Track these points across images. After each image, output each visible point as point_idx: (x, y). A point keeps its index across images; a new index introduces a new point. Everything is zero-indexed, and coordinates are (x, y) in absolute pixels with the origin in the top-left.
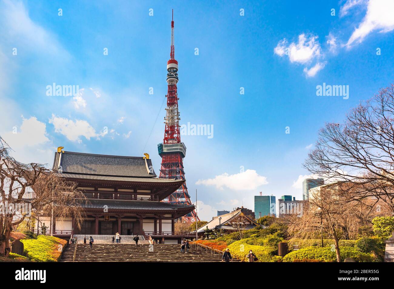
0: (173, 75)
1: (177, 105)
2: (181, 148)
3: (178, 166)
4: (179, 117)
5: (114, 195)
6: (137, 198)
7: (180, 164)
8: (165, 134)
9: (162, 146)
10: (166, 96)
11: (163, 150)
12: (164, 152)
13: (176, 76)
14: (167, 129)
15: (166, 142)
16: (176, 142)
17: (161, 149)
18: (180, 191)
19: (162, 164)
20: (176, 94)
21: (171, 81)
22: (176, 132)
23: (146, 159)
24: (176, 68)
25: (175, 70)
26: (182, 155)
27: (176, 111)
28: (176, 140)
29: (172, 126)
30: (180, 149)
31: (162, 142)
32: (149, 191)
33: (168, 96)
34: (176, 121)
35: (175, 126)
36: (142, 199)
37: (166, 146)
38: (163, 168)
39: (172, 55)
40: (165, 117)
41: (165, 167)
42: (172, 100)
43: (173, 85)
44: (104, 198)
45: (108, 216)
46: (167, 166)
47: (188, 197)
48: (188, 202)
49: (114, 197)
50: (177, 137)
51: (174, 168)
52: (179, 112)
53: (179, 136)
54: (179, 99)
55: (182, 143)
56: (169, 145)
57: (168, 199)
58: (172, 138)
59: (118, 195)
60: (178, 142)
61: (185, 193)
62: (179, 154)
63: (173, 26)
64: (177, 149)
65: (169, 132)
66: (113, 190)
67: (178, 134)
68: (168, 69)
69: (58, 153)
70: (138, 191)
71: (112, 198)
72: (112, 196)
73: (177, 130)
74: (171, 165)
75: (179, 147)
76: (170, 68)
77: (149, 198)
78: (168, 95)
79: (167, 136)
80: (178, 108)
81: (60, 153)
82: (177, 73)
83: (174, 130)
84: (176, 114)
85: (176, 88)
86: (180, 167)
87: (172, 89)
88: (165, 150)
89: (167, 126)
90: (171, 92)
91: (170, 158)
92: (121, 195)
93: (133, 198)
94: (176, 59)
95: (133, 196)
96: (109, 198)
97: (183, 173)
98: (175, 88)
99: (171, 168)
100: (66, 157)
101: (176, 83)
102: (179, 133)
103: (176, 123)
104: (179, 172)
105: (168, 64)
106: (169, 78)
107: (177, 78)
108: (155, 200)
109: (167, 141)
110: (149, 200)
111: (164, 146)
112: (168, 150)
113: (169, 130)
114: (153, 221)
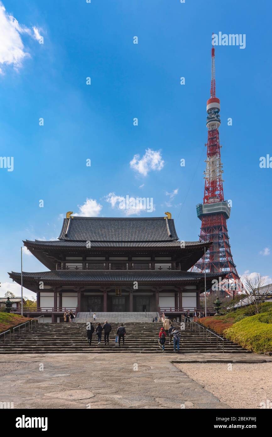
0: (214, 118)
1: (219, 154)
2: (224, 207)
3: (221, 230)
4: (222, 169)
5: (127, 265)
6: (155, 267)
7: (223, 227)
8: (205, 191)
9: (201, 207)
10: (206, 145)
11: (202, 212)
12: (204, 214)
13: (217, 118)
14: (207, 186)
15: (206, 201)
16: (218, 200)
17: (200, 210)
18: (224, 259)
19: (202, 229)
20: (218, 140)
21: (212, 125)
22: (219, 188)
23: (167, 219)
24: (217, 108)
25: (216, 110)
26: (225, 216)
27: (218, 162)
28: (218, 198)
29: (213, 182)
30: (223, 209)
31: (202, 202)
32: (169, 258)
33: (208, 145)
34: (218, 174)
35: (217, 181)
36: (160, 268)
37: (206, 207)
38: (203, 233)
39: (213, 92)
40: (204, 172)
41: (205, 231)
42: (213, 149)
43: (215, 130)
44: (116, 268)
45: (120, 290)
46: (208, 230)
47: (233, 266)
48: (233, 272)
49: (127, 267)
50: (220, 195)
51: (216, 232)
52: (221, 163)
53: (222, 193)
54: (221, 147)
55: (225, 202)
56: (209, 204)
57: (209, 270)
58: (214, 196)
59: (133, 265)
60: (221, 200)
61: (229, 261)
62: (221, 214)
63: (213, 54)
64: (220, 209)
65: (210, 189)
66: (126, 259)
67: (220, 190)
68: (208, 111)
69: (67, 219)
70: (156, 259)
71: (125, 268)
72: (126, 266)
73: (219, 185)
74: (213, 229)
75: (222, 206)
76: (210, 109)
77: (170, 266)
78: (208, 143)
79: (207, 194)
80: (220, 158)
81: (69, 219)
82: (218, 114)
83: (216, 186)
84: (218, 166)
85: (218, 133)
86: (223, 230)
87: (213, 135)
88: (205, 211)
89: (207, 182)
90: (212, 139)
91: (211, 220)
92: (136, 265)
93: (150, 267)
94: (217, 96)
95: (150, 265)
96: (122, 268)
97: (227, 238)
98: (216, 134)
99: (213, 232)
100: (75, 224)
101: (218, 127)
102: (222, 189)
103: (217, 177)
104: (222, 236)
105: (209, 104)
106: (209, 122)
107: (219, 121)
108: (176, 269)
109: (207, 199)
110: (169, 269)
111: (203, 207)
112: (208, 210)
113: (209, 187)
114: (173, 294)
